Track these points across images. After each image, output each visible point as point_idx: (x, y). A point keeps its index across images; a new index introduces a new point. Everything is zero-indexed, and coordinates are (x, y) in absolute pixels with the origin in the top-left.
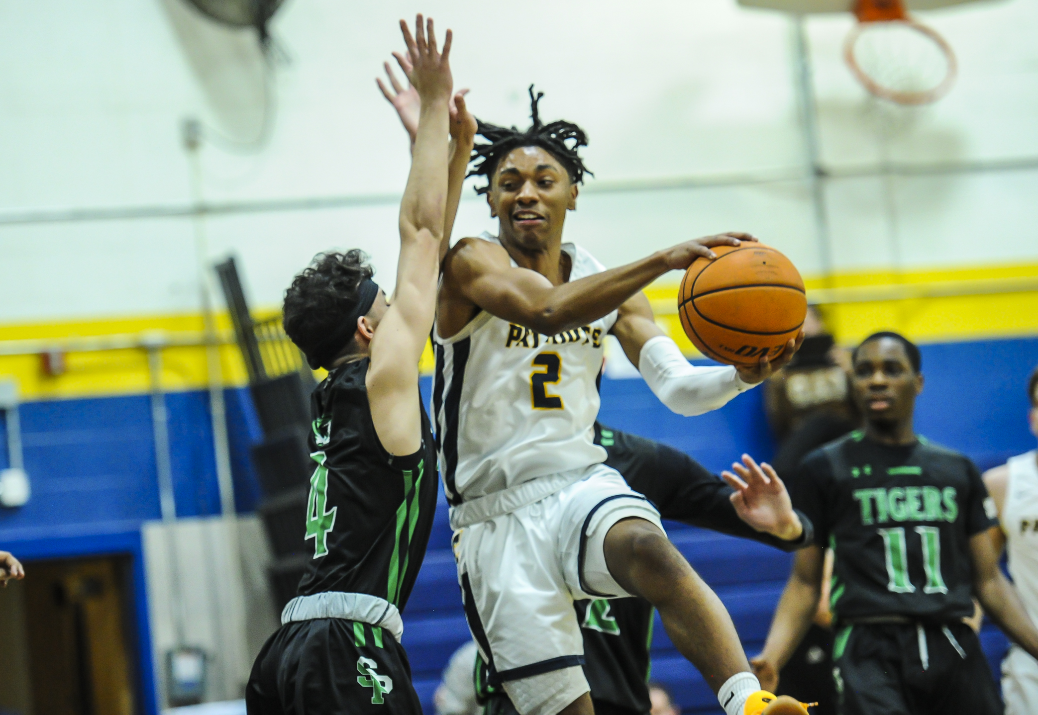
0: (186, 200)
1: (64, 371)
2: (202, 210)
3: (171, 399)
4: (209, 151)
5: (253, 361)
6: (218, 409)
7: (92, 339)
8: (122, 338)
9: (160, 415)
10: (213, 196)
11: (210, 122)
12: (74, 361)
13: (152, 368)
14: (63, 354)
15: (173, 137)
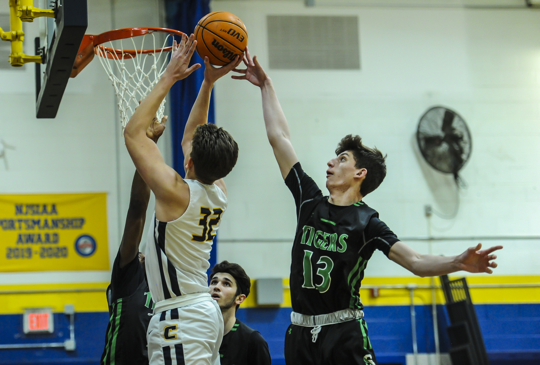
0: (425, 236)
1: (379, 296)
2: (431, 239)
3: (417, 308)
4: (435, 218)
5: (448, 295)
6: (435, 313)
7: (389, 285)
8: (400, 285)
9: (413, 314)
10: (435, 234)
11: (435, 207)
12: (382, 292)
13: (411, 296)
14: (379, 289)
15: (422, 212)
